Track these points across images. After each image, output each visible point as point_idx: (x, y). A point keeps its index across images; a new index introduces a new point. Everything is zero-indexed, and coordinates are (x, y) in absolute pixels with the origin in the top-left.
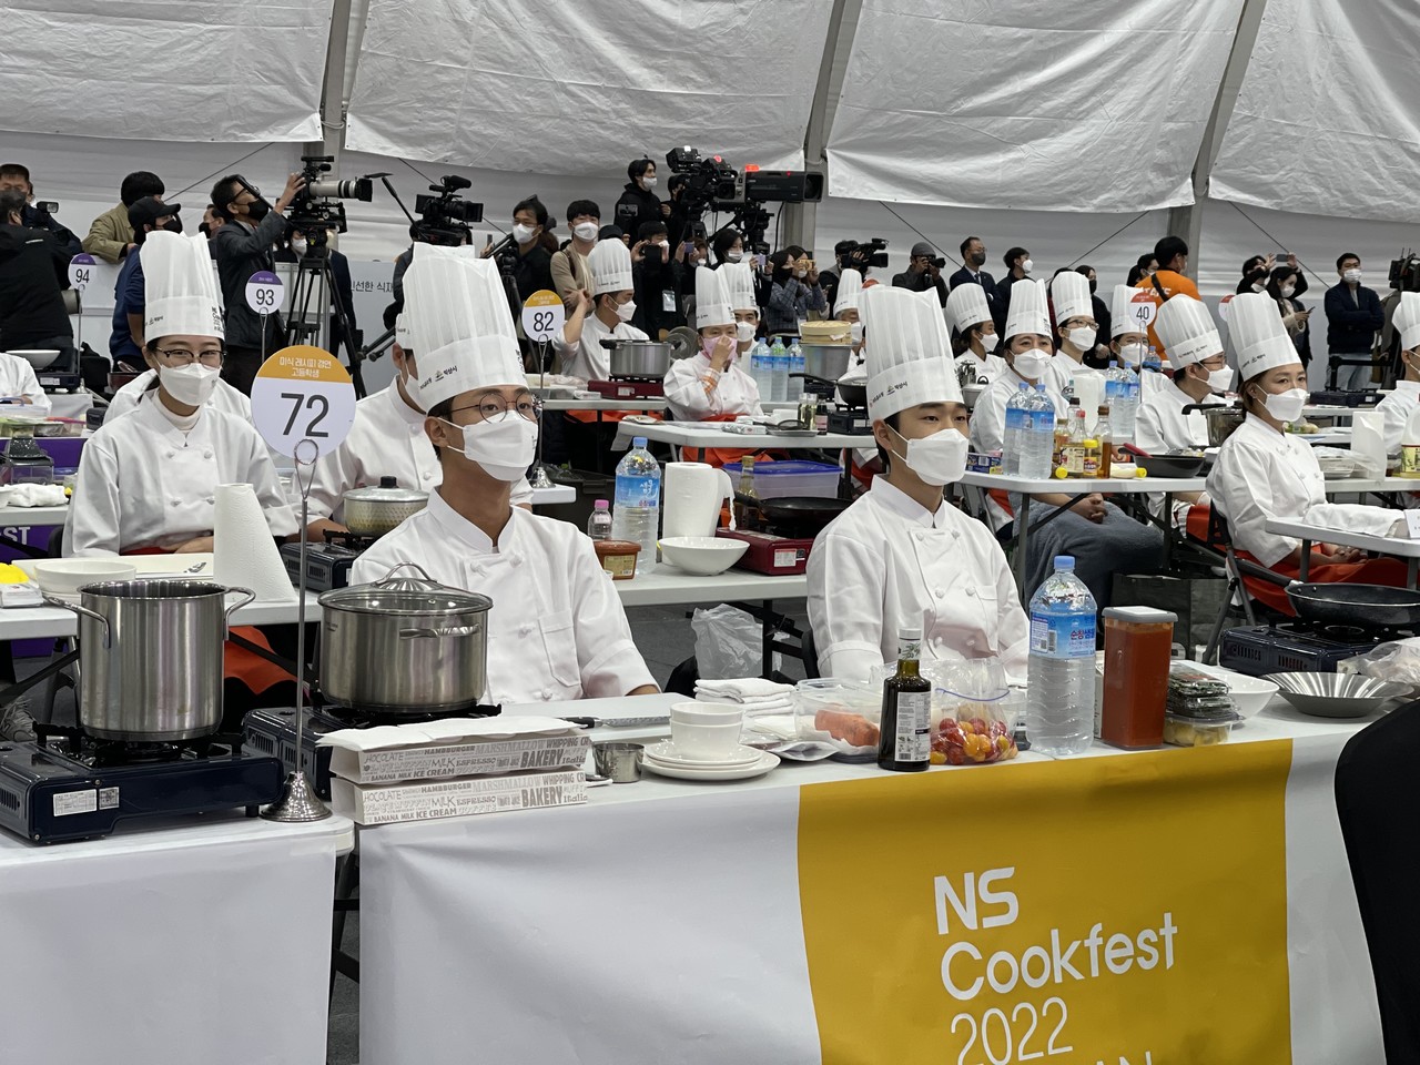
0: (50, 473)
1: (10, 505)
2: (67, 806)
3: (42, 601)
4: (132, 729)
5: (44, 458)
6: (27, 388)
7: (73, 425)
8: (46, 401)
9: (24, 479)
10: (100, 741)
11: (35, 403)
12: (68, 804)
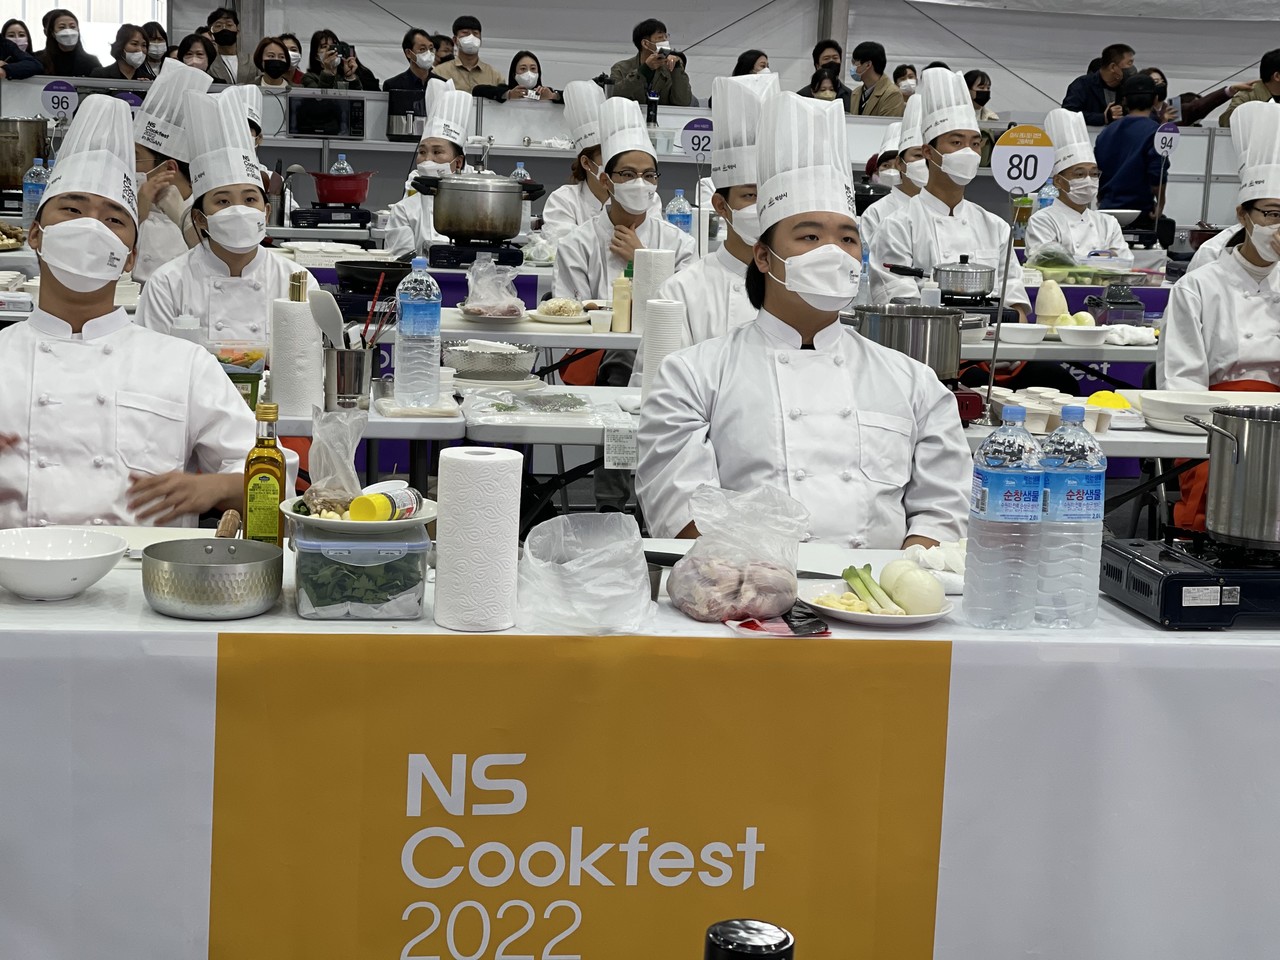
0: (1141, 316)
1: (1106, 343)
2: (1194, 598)
3: (1144, 425)
4: (1252, 537)
5: (1136, 303)
6: (1114, 242)
7: (1154, 276)
8: (1130, 256)
9: (1117, 320)
10: (1221, 545)
11: (1120, 257)
12: (1197, 597)
